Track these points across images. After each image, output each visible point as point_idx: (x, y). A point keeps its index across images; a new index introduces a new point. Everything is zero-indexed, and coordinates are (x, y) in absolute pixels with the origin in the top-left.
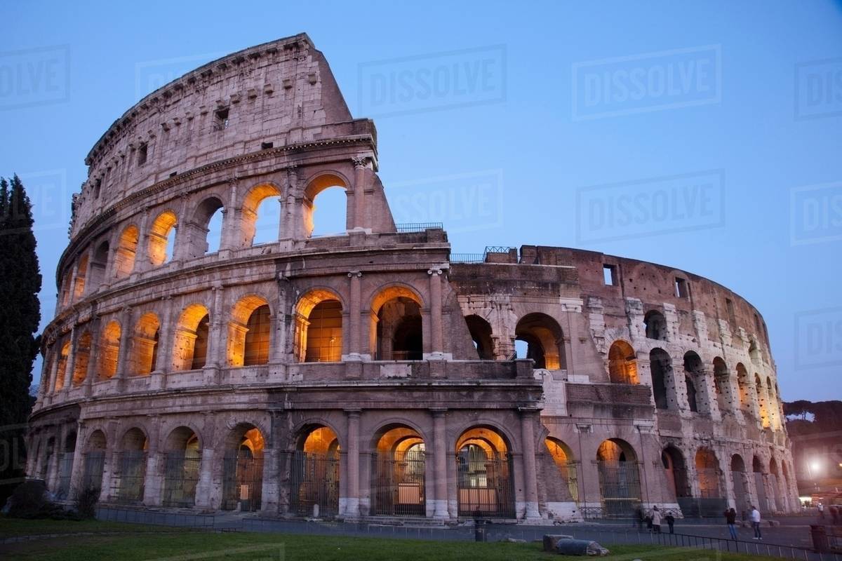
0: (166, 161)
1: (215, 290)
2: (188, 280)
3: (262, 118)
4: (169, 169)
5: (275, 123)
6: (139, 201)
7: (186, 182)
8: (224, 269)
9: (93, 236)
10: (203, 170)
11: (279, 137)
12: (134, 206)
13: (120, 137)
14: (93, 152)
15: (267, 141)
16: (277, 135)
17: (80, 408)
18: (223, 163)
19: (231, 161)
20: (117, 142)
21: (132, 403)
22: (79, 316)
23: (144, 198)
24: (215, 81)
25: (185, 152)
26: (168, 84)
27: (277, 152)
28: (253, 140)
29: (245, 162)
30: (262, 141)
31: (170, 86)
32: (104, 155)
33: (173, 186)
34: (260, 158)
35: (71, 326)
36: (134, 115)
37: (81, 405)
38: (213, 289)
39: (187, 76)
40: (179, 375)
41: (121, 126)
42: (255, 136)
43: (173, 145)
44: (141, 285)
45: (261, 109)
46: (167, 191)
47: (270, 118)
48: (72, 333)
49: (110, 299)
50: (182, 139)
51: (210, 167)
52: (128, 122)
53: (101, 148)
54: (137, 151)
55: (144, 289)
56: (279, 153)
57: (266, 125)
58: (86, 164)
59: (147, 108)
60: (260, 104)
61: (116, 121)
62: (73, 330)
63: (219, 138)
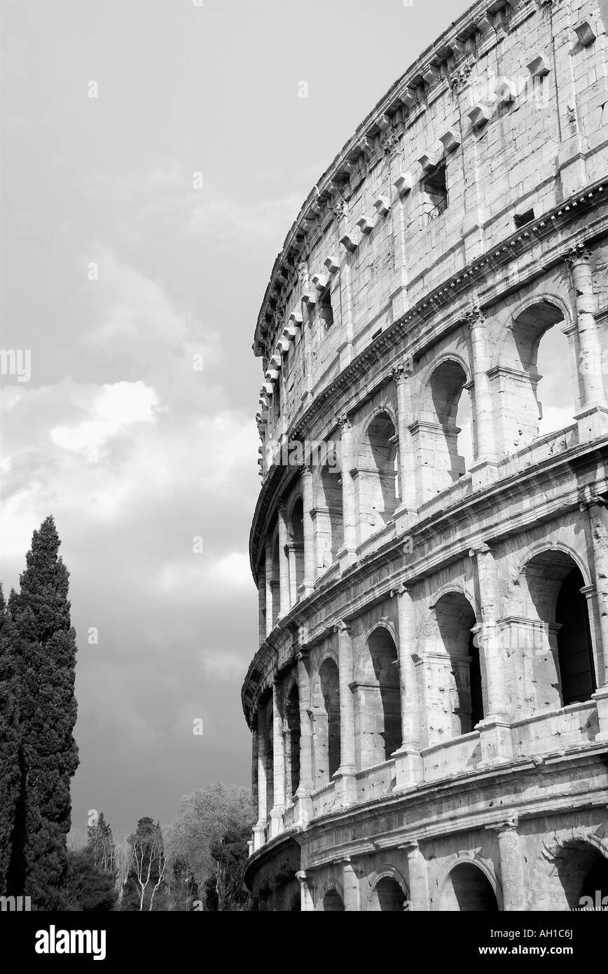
0: (363, 313)
1: (475, 556)
2: (426, 546)
3: (506, 163)
4: (368, 327)
5: (531, 164)
6: (331, 407)
7: (396, 344)
8: (483, 507)
9: (280, 495)
10: (418, 312)
11: (542, 192)
12: (326, 419)
13: (290, 287)
14: (259, 328)
15: (521, 210)
16: (537, 189)
17: (299, 848)
18: (449, 287)
19: (462, 277)
20: (288, 298)
21: (372, 823)
22: (278, 658)
23: (338, 398)
24: (412, 117)
25: (388, 283)
26: (338, 157)
27: (539, 227)
28: (497, 217)
29: (486, 270)
30: (512, 213)
31: (341, 158)
32: (277, 330)
33: (378, 360)
34: (512, 253)
35: (270, 680)
36: (300, 237)
37: (299, 840)
38: (471, 554)
39: (364, 129)
40: (443, 750)
41: (287, 266)
42: (499, 207)
43: (368, 273)
44: (355, 575)
45: (499, 146)
46: (370, 372)
47: (519, 157)
48: (274, 694)
49: (315, 613)
50: (379, 257)
51: (429, 303)
52: (295, 255)
53: (269, 318)
54: (317, 307)
55: (361, 580)
56: (545, 230)
57: (515, 176)
58: (257, 355)
59: (318, 216)
60: (497, 135)
61: (277, 260)
62: (274, 687)
63: (438, 234)
